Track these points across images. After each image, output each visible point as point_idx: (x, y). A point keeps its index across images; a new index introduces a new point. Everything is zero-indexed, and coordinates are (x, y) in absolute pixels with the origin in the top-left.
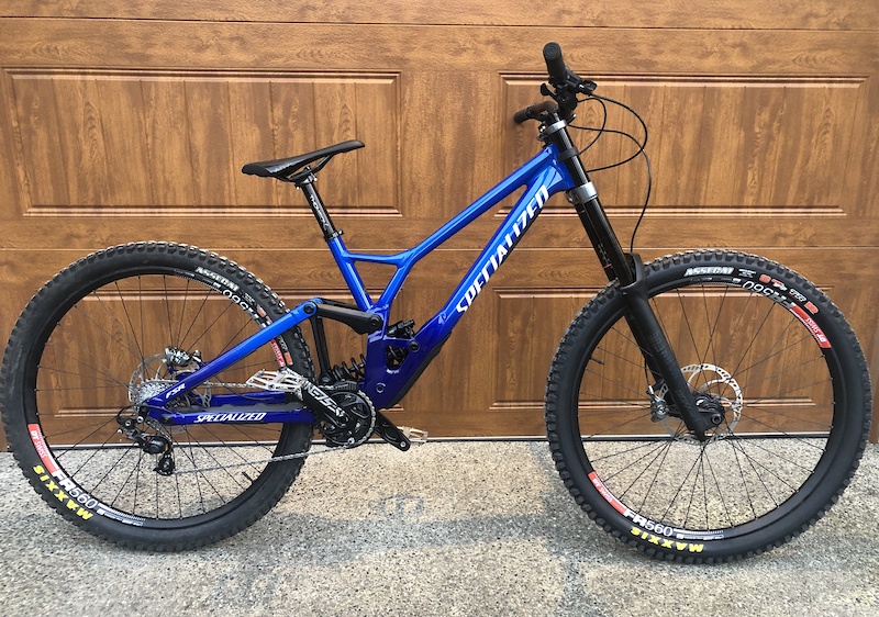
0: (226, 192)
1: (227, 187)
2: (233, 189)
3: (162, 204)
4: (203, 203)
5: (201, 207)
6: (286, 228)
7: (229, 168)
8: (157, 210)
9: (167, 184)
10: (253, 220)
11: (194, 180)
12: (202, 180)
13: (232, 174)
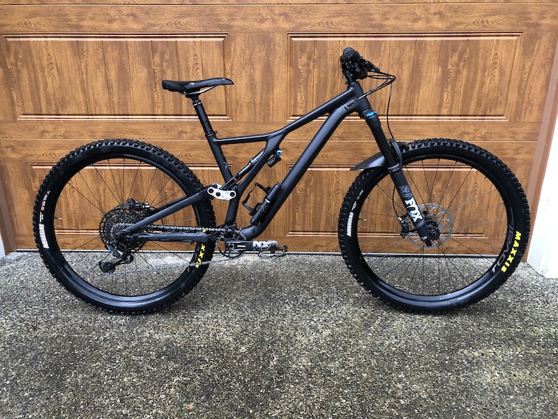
0: (129, 107)
1: (129, 104)
2: (133, 104)
3: (93, 113)
4: (116, 113)
5: (115, 115)
9: (96, 102)
10: (145, 123)
11: (110, 99)
12: (115, 99)
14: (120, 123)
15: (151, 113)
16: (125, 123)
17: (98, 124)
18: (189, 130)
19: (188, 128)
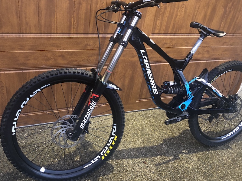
0: (53, 27)
1: (53, 25)
2: (56, 26)
3: (24, 32)
4: (42, 32)
5: (41, 33)
6: (75, 42)
7: (54, 17)
8: (21, 35)
9: (27, 24)
10: (63, 39)
11: (39, 22)
12: (43, 22)
13: (56, 19)
14: (44, 39)
15: (68, 32)
16: (48, 39)
17: (27, 39)
18: (91, 44)
19: (91, 43)
